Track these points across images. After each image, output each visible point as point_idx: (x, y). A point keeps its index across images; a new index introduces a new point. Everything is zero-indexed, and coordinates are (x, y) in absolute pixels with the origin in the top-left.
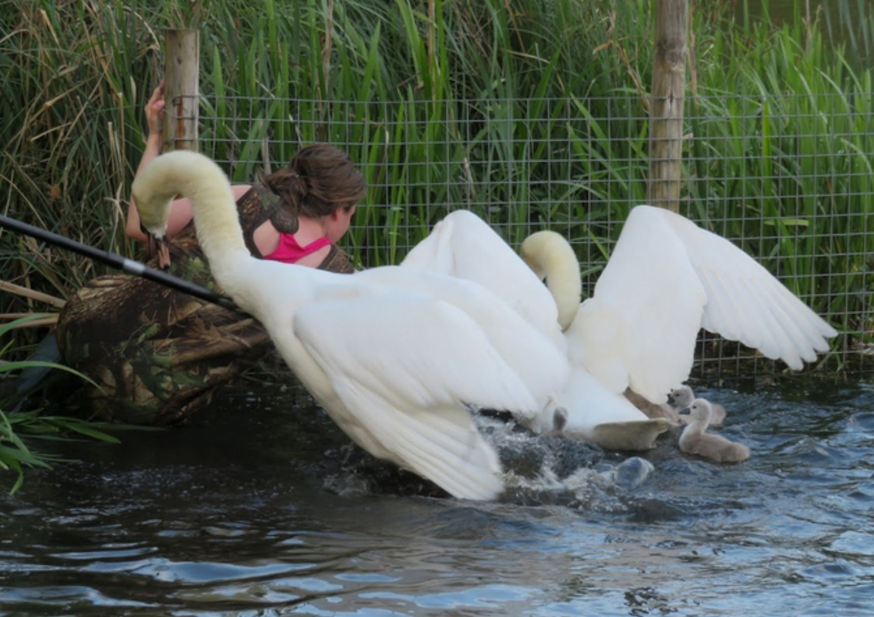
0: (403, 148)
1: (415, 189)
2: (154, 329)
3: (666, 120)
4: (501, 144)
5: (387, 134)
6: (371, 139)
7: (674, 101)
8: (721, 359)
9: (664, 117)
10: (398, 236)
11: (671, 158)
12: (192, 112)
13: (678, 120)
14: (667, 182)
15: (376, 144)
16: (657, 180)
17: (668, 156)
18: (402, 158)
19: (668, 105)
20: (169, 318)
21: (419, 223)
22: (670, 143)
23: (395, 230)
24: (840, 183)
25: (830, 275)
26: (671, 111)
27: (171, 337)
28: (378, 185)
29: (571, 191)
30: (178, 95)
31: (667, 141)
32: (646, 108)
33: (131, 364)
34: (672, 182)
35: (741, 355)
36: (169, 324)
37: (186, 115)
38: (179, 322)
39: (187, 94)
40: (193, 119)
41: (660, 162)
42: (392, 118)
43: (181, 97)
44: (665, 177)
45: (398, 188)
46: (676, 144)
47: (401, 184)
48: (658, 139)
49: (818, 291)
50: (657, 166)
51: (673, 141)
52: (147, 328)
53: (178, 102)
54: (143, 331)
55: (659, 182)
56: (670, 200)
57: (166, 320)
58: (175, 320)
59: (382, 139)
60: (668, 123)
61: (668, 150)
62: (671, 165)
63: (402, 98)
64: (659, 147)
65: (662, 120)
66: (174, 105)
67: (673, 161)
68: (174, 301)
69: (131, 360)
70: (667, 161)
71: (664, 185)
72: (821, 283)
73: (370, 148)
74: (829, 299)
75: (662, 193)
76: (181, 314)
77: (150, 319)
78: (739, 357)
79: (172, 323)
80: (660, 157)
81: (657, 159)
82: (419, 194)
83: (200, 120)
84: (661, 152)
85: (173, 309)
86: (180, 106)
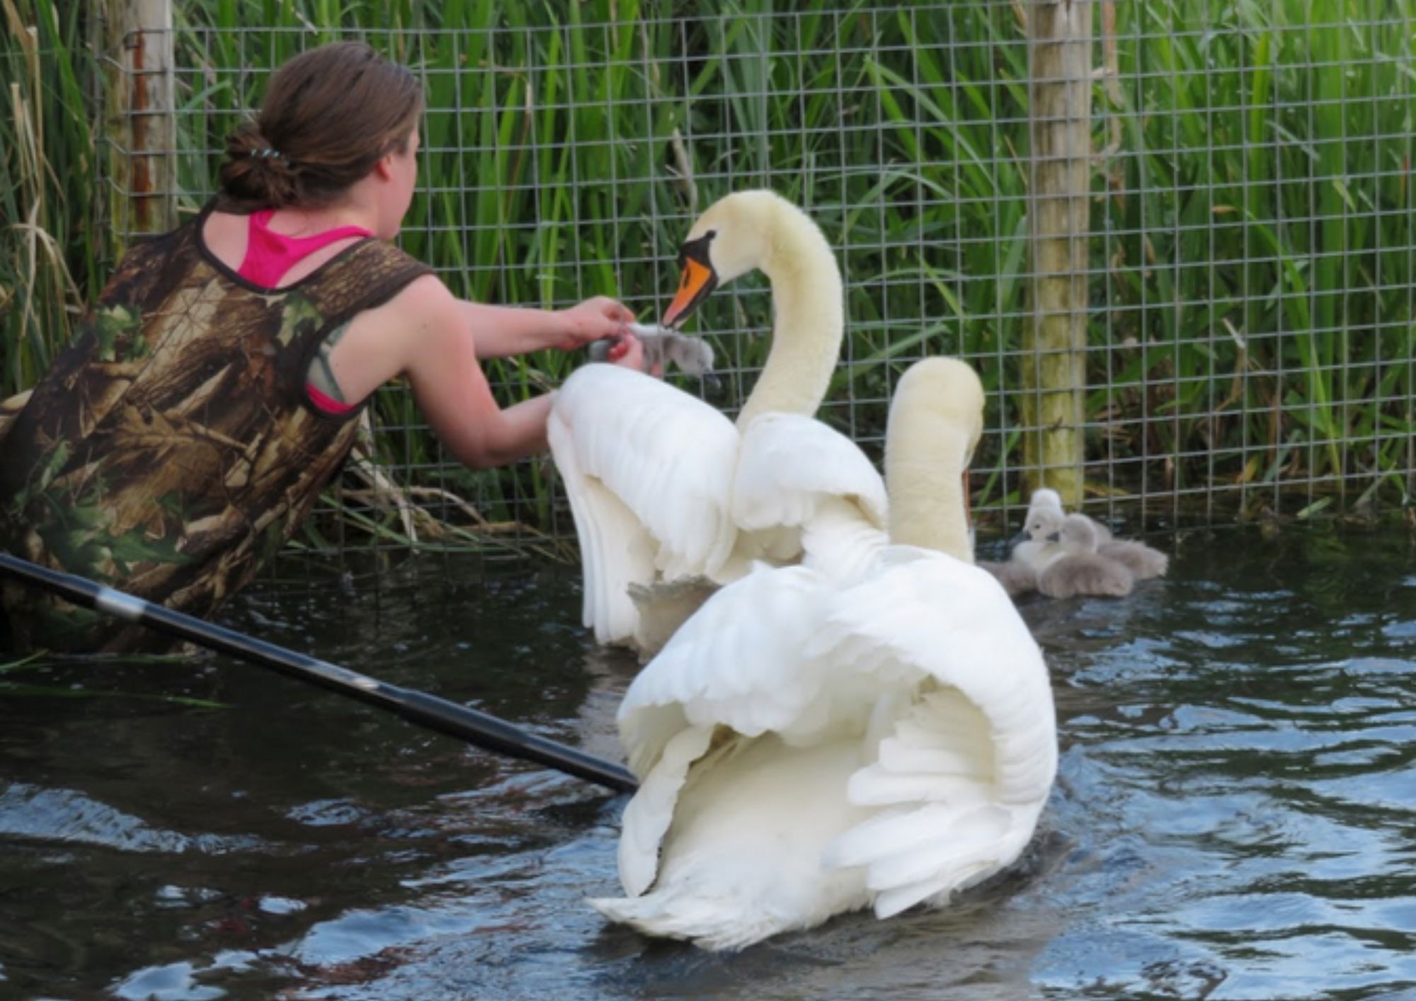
0: (561, 117)
1: (585, 193)
2: (63, 453)
3: (1060, 44)
4: (744, 101)
5: (529, 89)
6: (501, 98)
7: (1074, 7)
8: (1177, 492)
9: (1056, 39)
10: (556, 283)
11: (1072, 115)
12: (162, 60)
13: (1082, 43)
14: (1065, 162)
15: (510, 108)
16: (1047, 158)
17: (1066, 113)
18: (560, 134)
19: (1061, 15)
20: (82, 424)
21: (595, 257)
22: (1069, 86)
23: (551, 271)
24: (1391, 151)
25: (1378, 325)
26: (1068, 24)
27: (93, 459)
28: (515, 187)
29: (883, 184)
30: (135, 29)
31: (1062, 83)
32: (1019, 23)
33: (40, 533)
34: (1075, 160)
35: (1215, 483)
36: (85, 435)
37: (151, 64)
38: (100, 425)
39: (152, 27)
40: (163, 73)
41: (1050, 124)
42: (537, 59)
43: (140, 33)
44: (1060, 153)
45: (553, 191)
46: (1080, 90)
47: (560, 184)
48: (1047, 79)
49: (1354, 357)
50: (1045, 132)
51: (1074, 82)
52: (50, 455)
53: (134, 42)
54: (46, 464)
55: (1050, 162)
56: (1071, 194)
57: (78, 430)
58: (92, 425)
59: (522, 101)
60: (1063, 50)
61: (1065, 102)
62: (1072, 128)
63: (554, 19)
64: (1046, 97)
65: (1052, 44)
66: (127, 48)
67: (1076, 121)
68: (87, 392)
69: (37, 526)
70: (1064, 122)
71: (1060, 166)
72: (1361, 343)
73: (500, 115)
74: (1378, 371)
75: (1057, 182)
76: (100, 411)
77: (53, 437)
78: (1211, 488)
79: (90, 431)
80: (1050, 114)
81: (1044, 119)
82: (594, 201)
83: (177, 74)
84: (1051, 106)
85: (87, 408)
86: (139, 49)
